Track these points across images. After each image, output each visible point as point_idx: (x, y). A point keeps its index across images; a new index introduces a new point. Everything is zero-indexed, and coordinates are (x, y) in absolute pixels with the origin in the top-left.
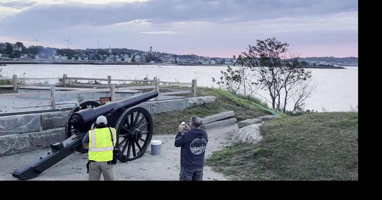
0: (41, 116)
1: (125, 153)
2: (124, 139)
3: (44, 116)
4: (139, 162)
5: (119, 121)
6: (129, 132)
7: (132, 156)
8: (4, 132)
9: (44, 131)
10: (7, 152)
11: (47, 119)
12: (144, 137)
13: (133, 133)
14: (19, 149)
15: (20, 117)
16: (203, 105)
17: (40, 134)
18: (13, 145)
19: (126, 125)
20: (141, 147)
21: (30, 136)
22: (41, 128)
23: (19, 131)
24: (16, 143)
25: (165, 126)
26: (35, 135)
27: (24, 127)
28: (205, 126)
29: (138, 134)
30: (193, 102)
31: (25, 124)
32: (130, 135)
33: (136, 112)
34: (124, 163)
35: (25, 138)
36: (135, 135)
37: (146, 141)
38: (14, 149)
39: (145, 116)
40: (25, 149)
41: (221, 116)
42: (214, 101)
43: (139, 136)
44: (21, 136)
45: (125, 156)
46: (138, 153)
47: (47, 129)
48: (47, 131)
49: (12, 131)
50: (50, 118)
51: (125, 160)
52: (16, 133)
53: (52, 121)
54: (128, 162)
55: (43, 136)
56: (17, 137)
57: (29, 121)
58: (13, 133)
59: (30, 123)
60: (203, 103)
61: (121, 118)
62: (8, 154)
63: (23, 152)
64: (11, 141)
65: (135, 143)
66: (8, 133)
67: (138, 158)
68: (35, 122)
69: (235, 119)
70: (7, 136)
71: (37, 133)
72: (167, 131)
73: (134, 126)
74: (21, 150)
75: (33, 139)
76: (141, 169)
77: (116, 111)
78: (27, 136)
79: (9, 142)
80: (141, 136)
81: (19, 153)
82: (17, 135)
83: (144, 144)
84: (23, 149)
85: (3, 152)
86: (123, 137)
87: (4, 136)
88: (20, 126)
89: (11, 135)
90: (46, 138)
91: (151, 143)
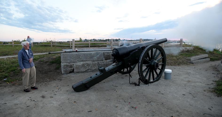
0: (104, 52)
1: (147, 78)
2: (146, 67)
3: (105, 52)
4: (157, 85)
5: (143, 54)
6: (150, 63)
7: (152, 80)
8: (85, 60)
9: (106, 61)
10: (86, 70)
11: (107, 54)
12: (160, 67)
13: (152, 64)
14: (92, 69)
15: (93, 52)
16: (187, 51)
17: (103, 62)
18: (89, 67)
19: (148, 58)
20: (158, 74)
21: (98, 63)
22: (104, 59)
23: (92, 60)
24: (91, 66)
25: (169, 61)
26: (101, 62)
27: (95, 58)
28: (193, 62)
29: (156, 65)
30: (182, 49)
31: (96, 56)
32: (151, 65)
33: (154, 48)
34: (146, 85)
35: (96, 64)
36: (154, 65)
37: (161, 70)
38: (90, 69)
39: (161, 52)
40: (96, 69)
41: (201, 57)
42: (193, 49)
43: (157, 66)
44: (93, 62)
45: (147, 80)
46: (156, 78)
47: (107, 60)
48: (107, 61)
49: (89, 60)
50: (108, 54)
51: (147, 82)
52: (91, 61)
53: (109, 56)
54: (149, 84)
55: (105, 63)
56: (91, 63)
57: (98, 55)
58: (89, 61)
59: (98, 56)
60: (187, 50)
61: (144, 52)
62: (87, 71)
63: (95, 71)
64: (88, 65)
65: (154, 71)
66: (87, 61)
67: (156, 81)
68: (100, 56)
69: (209, 59)
70: (87, 62)
71: (102, 61)
72: (170, 64)
73: (154, 59)
74: (94, 70)
75: (99, 64)
76: (159, 93)
77: (141, 48)
78: (96, 63)
79: (87, 65)
80: (158, 66)
81: (93, 71)
82: (92, 62)
83: (160, 71)
84: (95, 70)
85: (84, 70)
86: (146, 66)
87: (85, 62)
88: (93, 57)
89: (88, 62)
90: (106, 64)
91: (165, 71)
